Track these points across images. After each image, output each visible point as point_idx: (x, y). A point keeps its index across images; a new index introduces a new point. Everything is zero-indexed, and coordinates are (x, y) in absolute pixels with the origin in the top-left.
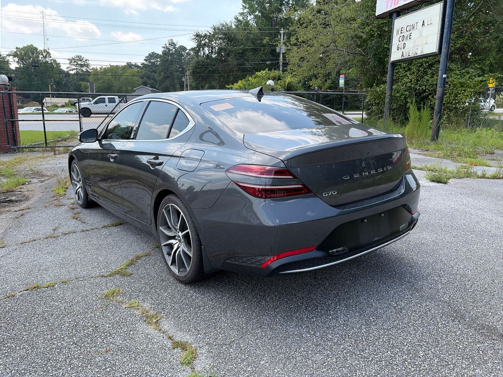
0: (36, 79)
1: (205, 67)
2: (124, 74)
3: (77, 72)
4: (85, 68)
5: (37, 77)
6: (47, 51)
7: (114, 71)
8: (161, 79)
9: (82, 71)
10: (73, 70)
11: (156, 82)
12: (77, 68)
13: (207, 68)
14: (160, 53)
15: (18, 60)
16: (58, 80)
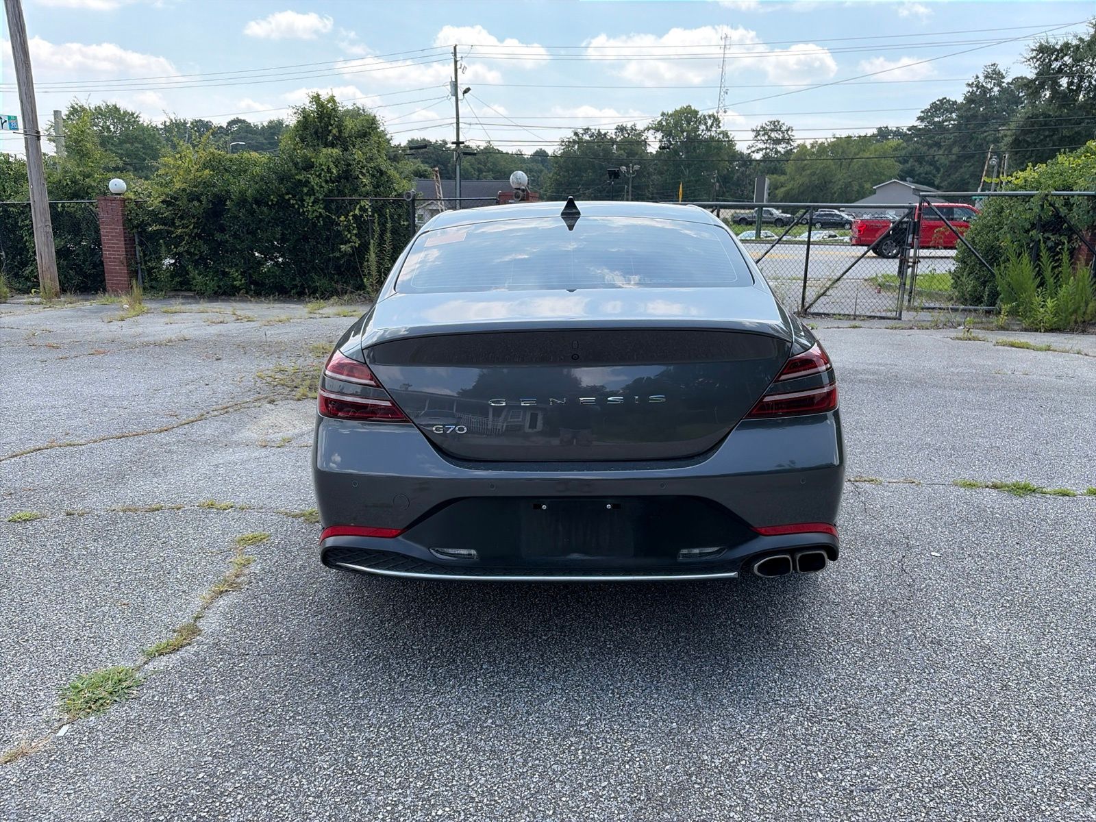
0: (687, 173)
1: (1049, 129)
2: (861, 155)
3: (766, 154)
4: (784, 145)
5: (689, 168)
6: (714, 116)
7: (840, 151)
8: (952, 162)
9: (777, 152)
10: (758, 151)
11: (938, 170)
12: (768, 146)
13: (1055, 131)
14: (960, 100)
15: (663, 136)
16: (726, 172)
